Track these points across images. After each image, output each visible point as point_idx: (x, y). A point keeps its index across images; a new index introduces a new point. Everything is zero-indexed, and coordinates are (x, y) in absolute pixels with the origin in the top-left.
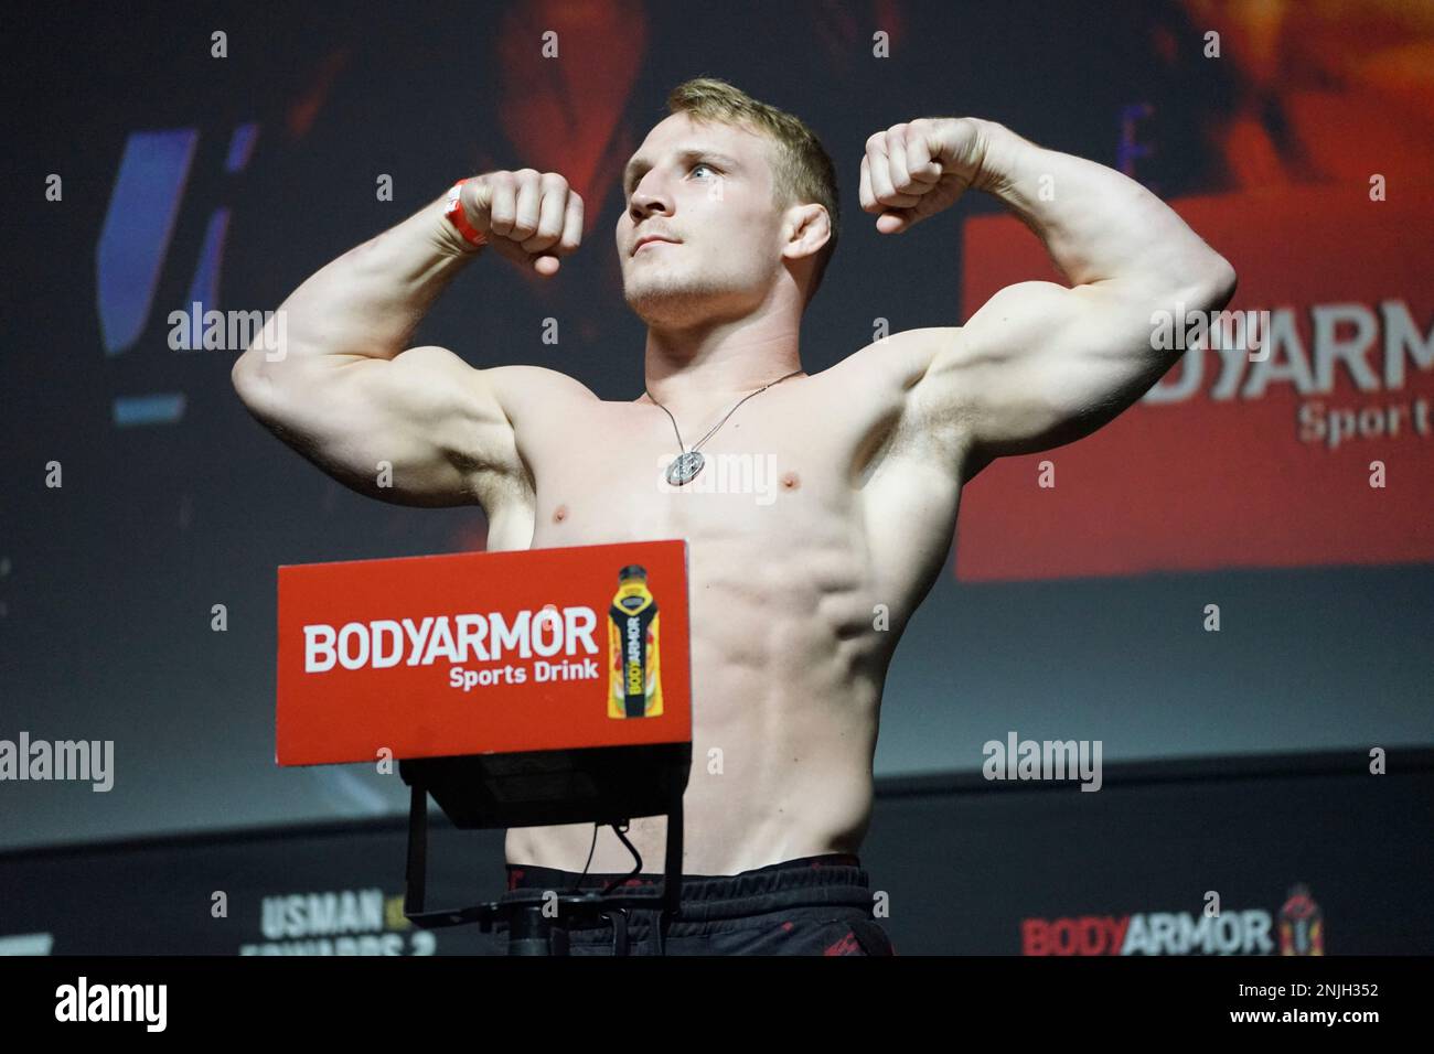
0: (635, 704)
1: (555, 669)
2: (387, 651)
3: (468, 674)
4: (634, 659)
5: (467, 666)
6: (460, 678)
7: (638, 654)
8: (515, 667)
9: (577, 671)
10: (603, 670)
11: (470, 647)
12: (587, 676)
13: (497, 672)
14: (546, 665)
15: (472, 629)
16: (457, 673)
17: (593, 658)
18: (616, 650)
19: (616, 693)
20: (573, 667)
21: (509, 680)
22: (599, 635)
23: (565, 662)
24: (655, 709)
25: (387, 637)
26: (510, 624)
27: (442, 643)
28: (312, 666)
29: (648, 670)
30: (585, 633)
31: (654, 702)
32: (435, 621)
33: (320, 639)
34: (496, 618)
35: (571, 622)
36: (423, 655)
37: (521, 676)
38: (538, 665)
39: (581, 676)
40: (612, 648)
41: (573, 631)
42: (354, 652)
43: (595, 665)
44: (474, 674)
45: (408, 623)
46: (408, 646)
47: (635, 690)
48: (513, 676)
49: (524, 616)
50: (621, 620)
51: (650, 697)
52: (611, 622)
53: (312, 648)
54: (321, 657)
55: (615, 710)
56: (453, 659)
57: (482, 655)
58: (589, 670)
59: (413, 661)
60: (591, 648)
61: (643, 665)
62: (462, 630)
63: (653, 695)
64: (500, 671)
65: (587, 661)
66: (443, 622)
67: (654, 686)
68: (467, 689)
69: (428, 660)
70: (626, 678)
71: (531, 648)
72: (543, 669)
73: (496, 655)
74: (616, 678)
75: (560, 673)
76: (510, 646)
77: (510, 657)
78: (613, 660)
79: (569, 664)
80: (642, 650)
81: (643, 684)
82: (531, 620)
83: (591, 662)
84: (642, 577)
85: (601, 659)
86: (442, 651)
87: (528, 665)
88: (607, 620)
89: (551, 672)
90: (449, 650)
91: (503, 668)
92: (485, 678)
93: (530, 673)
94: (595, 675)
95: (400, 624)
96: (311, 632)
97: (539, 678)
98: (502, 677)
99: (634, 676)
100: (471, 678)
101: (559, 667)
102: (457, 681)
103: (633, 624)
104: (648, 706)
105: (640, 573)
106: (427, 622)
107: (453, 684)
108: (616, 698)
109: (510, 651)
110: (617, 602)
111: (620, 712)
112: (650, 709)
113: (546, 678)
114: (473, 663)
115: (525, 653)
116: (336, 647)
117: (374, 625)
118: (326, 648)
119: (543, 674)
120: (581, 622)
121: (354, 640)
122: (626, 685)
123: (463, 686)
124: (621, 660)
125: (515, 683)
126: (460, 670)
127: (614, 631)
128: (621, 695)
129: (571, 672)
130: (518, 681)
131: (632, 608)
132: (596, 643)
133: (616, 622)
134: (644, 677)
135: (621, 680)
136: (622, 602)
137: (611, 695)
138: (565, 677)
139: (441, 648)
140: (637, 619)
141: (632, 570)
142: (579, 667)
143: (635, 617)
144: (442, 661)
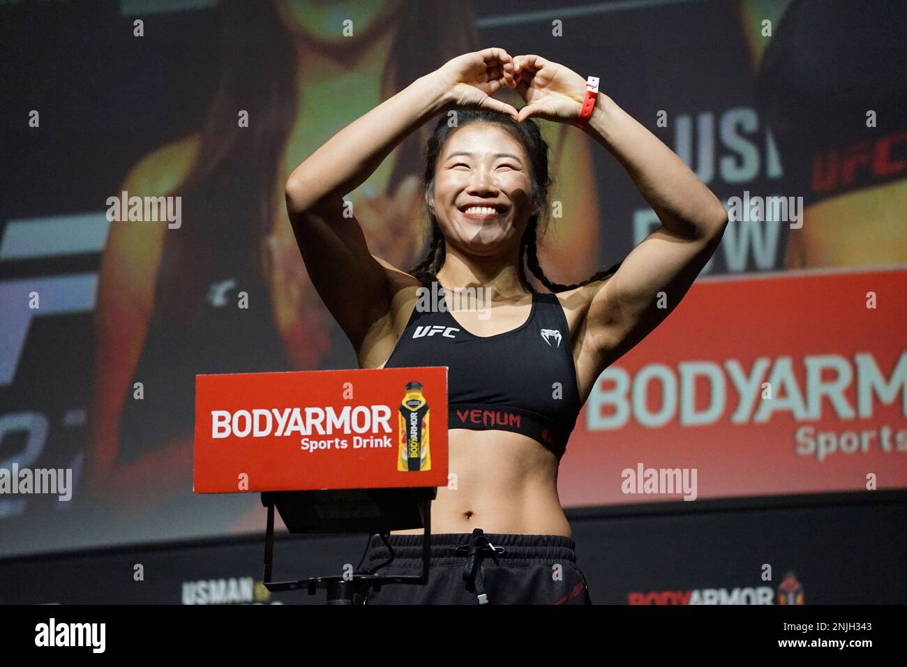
0: (414, 463)
1: (365, 441)
2: (262, 427)
3: (312, 443)
4: (414, 436)
5: (311, 438)
6: (307, 444)
7: (416, 434)
8: (341, 439)
9: (379, 443)
10: (395, 443)
11: (314, 427)
12: (385, 446)
13: (329, 442)
14: (360, 438)
15: (315, 416)
16: (305, 442)
17: (389, 435)
18: (403, 431)
19: (403, 456)
20: (377, 441)
21: (337, 447)
22: (393, 422)
23: (372, 437)
24: (426, 466)
25: (263, 418)
26: (338, 414)
27: (296, 424)
28: (216, 435)
29: (422, 444)
30: (384, 420)
31: (425, 463)
32: (292, 411)
33: (222, 419)
34: (330, 410)
35: (375, 414)
36: (285, 430)
37: (344, 445)
38: (355, 438)
39: (381, 446)
40: (400, 430)
41: (377, 419)
42: (242, 427)
43: (390, 440)
44: (316, 442)
45: (276, 411)
46: (275, 425)
47: (414, 455)
48: (340, 444)
49: (347, 409)
50: (406, 413)
51: (423, 459)
52: (400, 415)
53: (216, 424)
54: (221, 430)
55: (402, 466)
56: (303, 433)
57: (321, 431)
58: (387, 443)
59: (278, 433)
60: (388, 429)
61: (419, 440)
62: (309, 416)
63: (425, 458)
64: (332, 441)
65: (385, 437)
66: (297, 411)
67: (426, 453)
68: (311, 451)
69: (288, 433)
70: (409, 448)
71: (351, 428)
72: (358, 441)
73: (329, 431)
74: (402, 448)
75: (368, 444)
76: (338, 426)
77: (338, 433)
78: (401, 438)
79: (374, 439)
80: (419, 432)
81: (419, 452)
82: (351, 412)
83: (388, 438)
84: (420, 389)
85: (394, 436)
86: (296, 428)
87: (349, 438)
88: (398, 413)
89: (363, 443)
90: (300, 428)
91: (334, 439)
92: (322, 445)
93: (350, 443)
94: (390, 446)
95: (271, 411)
96: (216, 414)
97: (355, 446)
98: (333, 445)
99: (414, 446)
100: (314, 445)
101: (368, 440)
102: (305, 446)
103: (414, 416)
104: (422, 465)
105: (419, 386)
106: (287, 411)
107: (303, 448)
108: (402, 459)
109: (338, 429)
110: (404, 403)
111: (405, 468)
112: (423, 466)
113: (360, 446)
114: (315, 436)
115: (347, 431)
116: (231, 424)
117: (254, 411)
118: (225, 424)
119: (358, 444)
120: (382, 414)
121: (242, 421)
122: (409, 452)
123: (309, 449)
124: (406, 438)
125: (341, 449)
126: (307, 440)
127: (402, 420)
128: (406, 458)
129: (375, 443)
130: (342, 447)
131: (414, 406)
132: (391, 427)
133: (403, 415)
134: (420, 447)
135: (406, 449)
136: (407, 403)
137: (399, 457)
138: (372, 446)
139: (296, 426)
140: (416, 413)
141: (413, 384)
142: (380, 440)
143: (415, 412)
144: (296, 435)
